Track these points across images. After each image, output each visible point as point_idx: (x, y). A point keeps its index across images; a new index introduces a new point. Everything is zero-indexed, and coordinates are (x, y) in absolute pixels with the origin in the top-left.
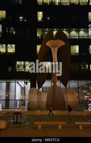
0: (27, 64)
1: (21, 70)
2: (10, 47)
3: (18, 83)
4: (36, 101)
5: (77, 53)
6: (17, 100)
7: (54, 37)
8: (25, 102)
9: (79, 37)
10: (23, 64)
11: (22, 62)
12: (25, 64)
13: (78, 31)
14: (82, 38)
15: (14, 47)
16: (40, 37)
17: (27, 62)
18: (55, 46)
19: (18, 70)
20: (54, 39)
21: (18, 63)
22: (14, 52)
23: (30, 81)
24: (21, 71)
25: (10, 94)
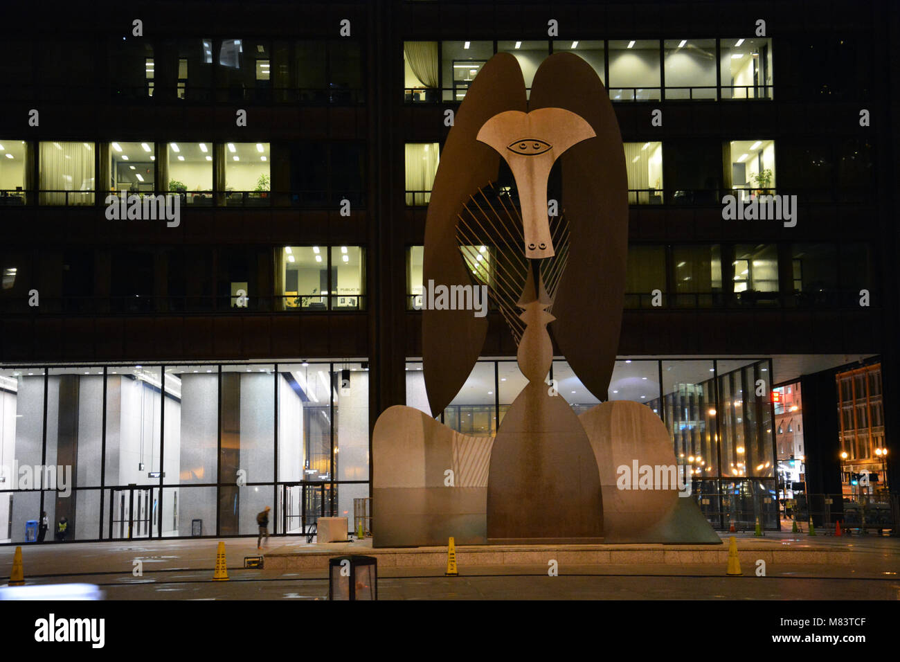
0: (346, 259)
1: (310, 301)
2: (236, 159)
3: (289, 377)
4: (423, 484)
5: (652, 191)
6: (287, 484)
7: (528, 93)
8: (333, 494)
9: (663, 88)
10: (319, 259)
11: (316, 249)
12: (333, 264)
13: (658, 56)
14: (685, 95)
15: (264, 159)
16: (423, 97)
17: (344, 249)
18: (536, 146)
19: (290, 302)
20: (527, 107)
21: (290, 255)
22: (267, 188)
23: (364, 365)
24: (307, 303)
25: (242, 447)
